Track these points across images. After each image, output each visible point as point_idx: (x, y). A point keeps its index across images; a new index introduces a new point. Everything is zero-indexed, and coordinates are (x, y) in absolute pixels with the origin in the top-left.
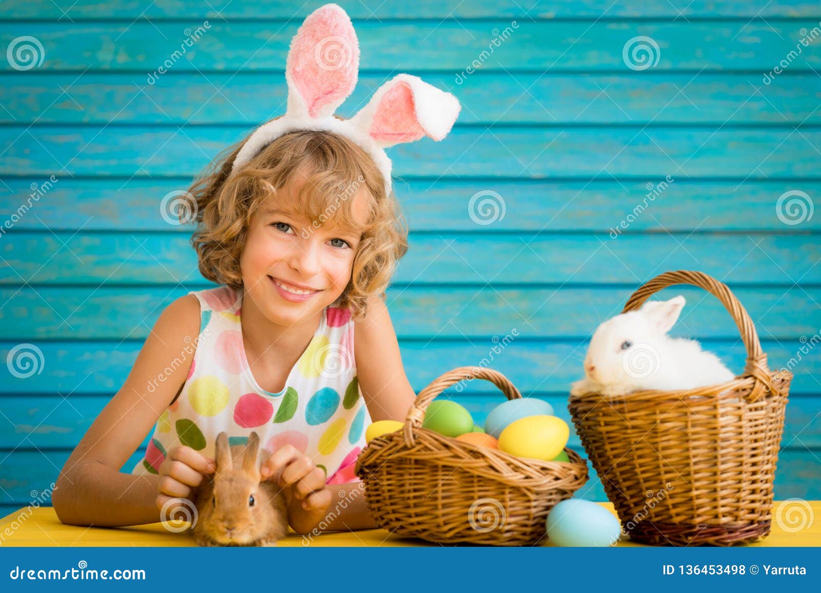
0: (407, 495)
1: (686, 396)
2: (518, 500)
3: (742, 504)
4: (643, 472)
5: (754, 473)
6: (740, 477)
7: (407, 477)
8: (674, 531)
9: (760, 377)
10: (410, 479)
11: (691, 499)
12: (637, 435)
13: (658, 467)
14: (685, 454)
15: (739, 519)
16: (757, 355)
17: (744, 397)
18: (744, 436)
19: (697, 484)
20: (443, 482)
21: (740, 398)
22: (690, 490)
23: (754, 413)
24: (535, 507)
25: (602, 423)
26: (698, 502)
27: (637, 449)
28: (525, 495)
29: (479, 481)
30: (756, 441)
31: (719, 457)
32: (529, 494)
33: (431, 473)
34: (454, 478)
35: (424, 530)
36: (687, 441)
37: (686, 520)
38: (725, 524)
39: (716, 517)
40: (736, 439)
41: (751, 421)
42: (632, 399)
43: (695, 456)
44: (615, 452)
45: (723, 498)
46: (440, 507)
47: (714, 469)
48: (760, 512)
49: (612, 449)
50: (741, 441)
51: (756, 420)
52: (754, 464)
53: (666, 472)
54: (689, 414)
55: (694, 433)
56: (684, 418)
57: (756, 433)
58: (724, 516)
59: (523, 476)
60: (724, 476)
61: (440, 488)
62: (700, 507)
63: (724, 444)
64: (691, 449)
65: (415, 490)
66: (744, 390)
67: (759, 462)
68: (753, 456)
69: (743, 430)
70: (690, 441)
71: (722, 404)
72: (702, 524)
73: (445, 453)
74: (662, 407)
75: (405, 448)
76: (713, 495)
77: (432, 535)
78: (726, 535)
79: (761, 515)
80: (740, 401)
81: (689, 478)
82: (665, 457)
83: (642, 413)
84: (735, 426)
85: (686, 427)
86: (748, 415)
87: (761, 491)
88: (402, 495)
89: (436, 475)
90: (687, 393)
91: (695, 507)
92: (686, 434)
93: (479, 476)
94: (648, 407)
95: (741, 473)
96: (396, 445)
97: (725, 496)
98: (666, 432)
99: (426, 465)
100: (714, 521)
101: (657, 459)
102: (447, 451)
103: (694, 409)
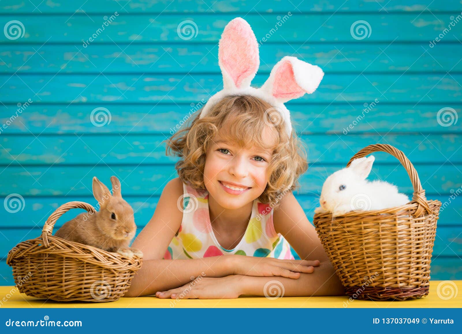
0: (43, 275)
1: (378, 213)
2: (108, 276)
3: (411, 276)
4: (354, 258)
5: (418, 258)
6: (410, 260)
7: (44, 264)
8: (372, 291)
9: (421, 203)
10: (46, 265)
11: (382, 273)
12: (351, 236)
13: (363, 254)
14: (378, 247)
15: (410, 284)
16: (419, 191)
17: (412, 214)
18: (412, 237)
19: (385, 264)
20: (66, 267)
21: (409, 215)
22: (381, 268)
23: (417, 223)
24: (117, 280)
25: (331, 230)
26: (385, 274)
27: (351, 244)
28: (113, 273)
29: (87, 266)
30: (419, 240)
31: (398, 248)
32: (115, 272)
33: (59, 262)
34: (73, 264)
35: (53, 294)
36: (379, 239)
37: (379, 284)
38: (401, 287)
39: (396, 283)
40: (407, 238)
41: (416, 228)
42: (348, 216)
43: (383, 248)
44: (339, 246)
45: (400, 272)
46: (64, 281)
47: (395, 255)
48: (422, 281)
49: (337, 245)
50: (410, 239)
51: (418, 228)
52: (418, 253)
53: (367, 257)
54: (380, 224)
55: (383, 235)
56: (377, 226)
57: (419, 235)
58: (401, 283)
59: (113, 263)
60: (400, 259)
61: (64, 270)
62: (387, 277)
63: (400, 241)
64: (381, 244)
65: (48, 272)
66: (412, 210)
67: (421, 251)
68: (418, 248)
69: (411, 233)
70: (381, 239)
71: (398, 218)
72: (388, 287)
73: (68, 250)
74: (364, 220)
75: (44, 248)
76: (394, 271)
77: (57, 297)
78: (402, 294)
79: (422, 283)
80: (409, 217)
81: (380, 260)
82: (366, 249)
83: (354, 223)
84: (406, 231)
85: (379, 231)
86: (414, 225)
87: (422, 268)
88: (40, 275)
89: (62, 263)
90: (378, 212)
91: (384, 277)
92: (379, 236)
93: (87, 263)
94: (357, 220)
95: (410, 258)
96: (38, 246)
97: (401, 271)
98: (367, 234)
99: (56, 257)
100: (395, 286)
101: (362, 250)
102: (69, 249)
103: (383, 221)
